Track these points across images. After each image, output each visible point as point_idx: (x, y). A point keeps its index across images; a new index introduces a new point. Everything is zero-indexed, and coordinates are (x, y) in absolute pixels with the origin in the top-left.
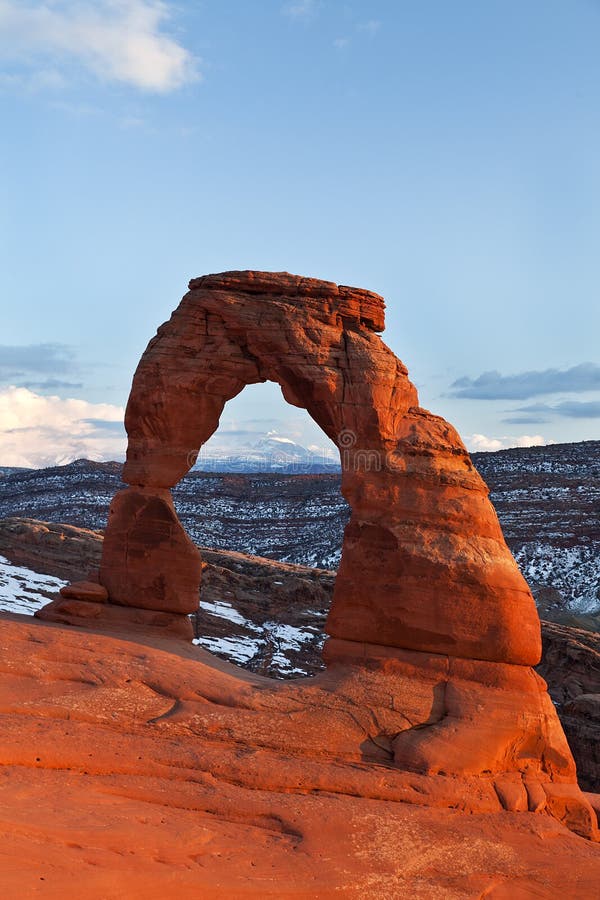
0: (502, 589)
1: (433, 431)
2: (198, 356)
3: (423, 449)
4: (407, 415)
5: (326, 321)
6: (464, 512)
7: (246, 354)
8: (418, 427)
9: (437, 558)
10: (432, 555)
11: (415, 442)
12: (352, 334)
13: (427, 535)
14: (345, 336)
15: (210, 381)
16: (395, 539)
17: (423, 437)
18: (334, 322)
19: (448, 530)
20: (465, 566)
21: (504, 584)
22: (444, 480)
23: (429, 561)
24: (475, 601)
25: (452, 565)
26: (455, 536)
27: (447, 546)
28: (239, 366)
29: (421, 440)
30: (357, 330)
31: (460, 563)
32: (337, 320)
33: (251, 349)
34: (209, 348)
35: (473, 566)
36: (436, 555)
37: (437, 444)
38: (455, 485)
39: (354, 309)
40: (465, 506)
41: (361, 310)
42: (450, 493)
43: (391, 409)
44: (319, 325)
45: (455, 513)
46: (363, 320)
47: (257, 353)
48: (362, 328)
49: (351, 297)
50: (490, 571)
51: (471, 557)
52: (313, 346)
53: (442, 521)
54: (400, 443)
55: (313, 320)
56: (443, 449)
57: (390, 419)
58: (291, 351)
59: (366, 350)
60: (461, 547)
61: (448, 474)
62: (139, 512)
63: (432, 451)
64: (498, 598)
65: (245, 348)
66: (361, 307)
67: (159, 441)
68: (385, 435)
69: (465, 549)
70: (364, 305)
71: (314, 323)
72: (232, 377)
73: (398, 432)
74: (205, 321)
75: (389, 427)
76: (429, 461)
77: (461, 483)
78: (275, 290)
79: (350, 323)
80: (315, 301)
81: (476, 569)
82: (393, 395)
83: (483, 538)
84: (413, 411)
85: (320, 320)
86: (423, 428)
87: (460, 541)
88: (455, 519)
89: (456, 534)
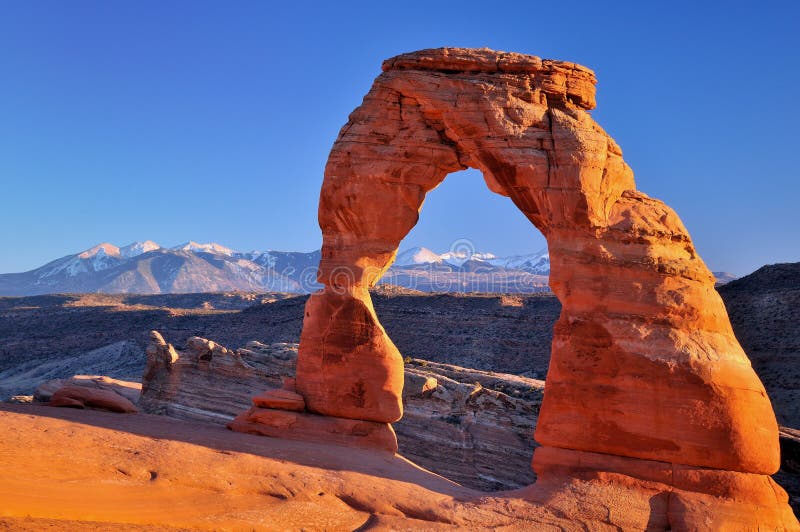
0: (730, 389)
1: (650, 215)
2: (391, 143)
3: (637, 235)
4: (620, 199)
5: (528, 99)
6: (685, 305)
7: (445, 140)
8: (633, 213)
9: (655, 356)
10: (650, 353)
11: (629, 228)
12: (557, 113)
13: (643, 331)
14: (549, 115)
15: (406, 170)
16: (608, 336)
17: (638, 223)
18: (537, 99)
19: (667, 324)
20: (687, 364)
21: (732, 384)
22: (662, 269)
23: (647, 359)
25: (672, 364)
26: (675, 330)
27: (667, 342)
28: (436, 153)
29: (636, 226)
30: (563, 108)
31: (681, 360)
32: (541, 97)
33: (452, 134)
34: (405, 133)
35: (696, 364)
36: (655, 352)
37: (652, 231)
38: (674, 275)
39: (559, 84)
40: (687, 298)
41: (567, 86)
42: (670, 284)
43: (601, 193)
44: (521, 103)
45: (675, 305)
46: (570, 96)
47: (455, 137)
48: (570, 105)
49: (556, 71)
50: (714, 370)
51: (694, 355)
52: (514, 127)
53: (661, 316)
54: (612, 230)
55: (514, 99)
56: (661, 235)
57: (600, 204)
58: (490, 134)
59: (572, 128)
60: (683, 343)
61: (667, 262)
62: (335, 314)
63: (648, 238)
64: (725, 399)
65: (441, 133)
66: (567, 82)
67: (355, 236)
68: (595, 222)
69: (686, 346)
70: (571, 80)
71: (514, 101)
72: (429, 165)
73: (609, 218)
74: (398, 105)
75: (600, 213)
76: (645, 249)
77: (682, 272)
78: (473, 67)
79: (555, 101)
80: (515, 78)
81: (700, 367)
82: (603, 177)
83: (707, 333)
84: (627, 195)
85: (521, 98)
86: (638, 212)
87: (682, 337)
88: (676, 312)
89: (677, 328)
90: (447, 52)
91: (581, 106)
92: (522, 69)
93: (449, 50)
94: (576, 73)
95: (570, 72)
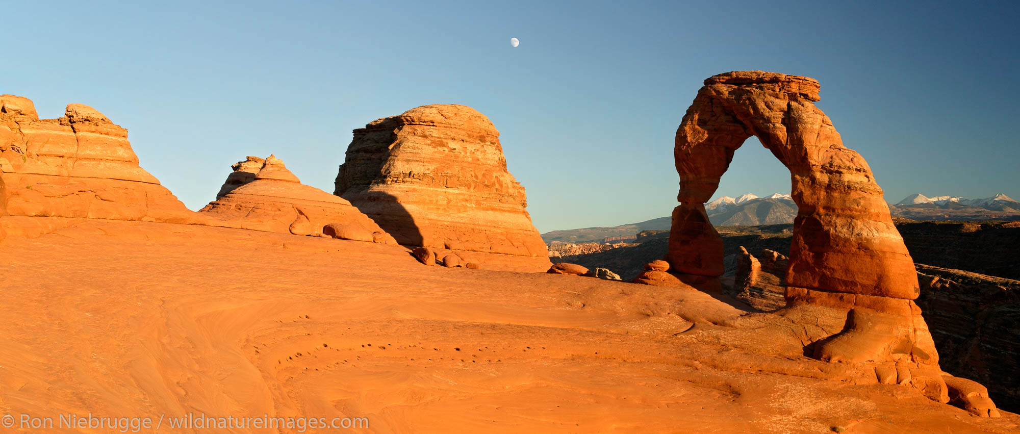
0: (884, 252)
1: (844, 158)
2: (708, 124)
3: (836, 169)
4: (828, 149)
5: (777, 97)
6: (862, 206)
7: (735, 120)
8: (834, 157)
9: (844, 235)
10: (842, 233)
11: (831, 165)
12: (793, 103)
13: (839, 222)
14: (789, 105)
15: (716, 138)
16: (821, 225)
17: (837, 162)
18: (782, 97)
19: (852, 217)
20: (861, 239)
21: (885, 249)
22: (849, 187)
23: (840, 237)
24: (868, 259)
25: (853, 238)
26: (856, 221)
27: (851, 227)
28: (732, 128)
29: (835, 164)
30: (796, 100)
31: (858, 237)
32: (784, 96)
33: (739, 118)
34: (714, 119)
35: (866, 239)
36: (844, 232)
37: (845, 166)
38: (856, 190)
39: (794, 88)
40: (862, 202)
41: (799, 89)
42: (854, 195)
43: (816, 146)
44: (773, 99)
45: (857, 207)
46: (801, 94)
47: (741, 119)
48: (801, 99)
49: (792, 81)
50: (875, 241)
51: (865, 234)
52: (769, 112)
53: (849, 212)
54: (823, 167)
55: (769, 97)
56: (849, 168)
57: (815, 153)
58: (756, 116)
59: (800, 112)
60: (859, 227)
61: (852, 184)
62: (685, 219)
63: (841, 170)
64: (881, 257)
65: (734, 117)
66: (799, 87)
67: (694, 175)
68: (813, 162)
69: (861, 229)
70: (801, 85)
71: (770, 99)
72: (728, 135)
73: (822, 160)
74: (710, 104)
75: (815, 157)
76: (840, 176)
77: (860, 189)
78: (748, 81)
79: (793, 97)
80: (770, 86)
81: (868, 240)
82: (817, 137)
83: (874, 222)
84: (832, 147)
85: (773, 96)
86: (837, 156)
87: (859, 224)
88: (856, 211)
89: (857, 220)
90: (734, 74)
91: (809, 99)
92: (775, 80)
93: (735, 72)
94: (804, 82)
95: (801, 81)
